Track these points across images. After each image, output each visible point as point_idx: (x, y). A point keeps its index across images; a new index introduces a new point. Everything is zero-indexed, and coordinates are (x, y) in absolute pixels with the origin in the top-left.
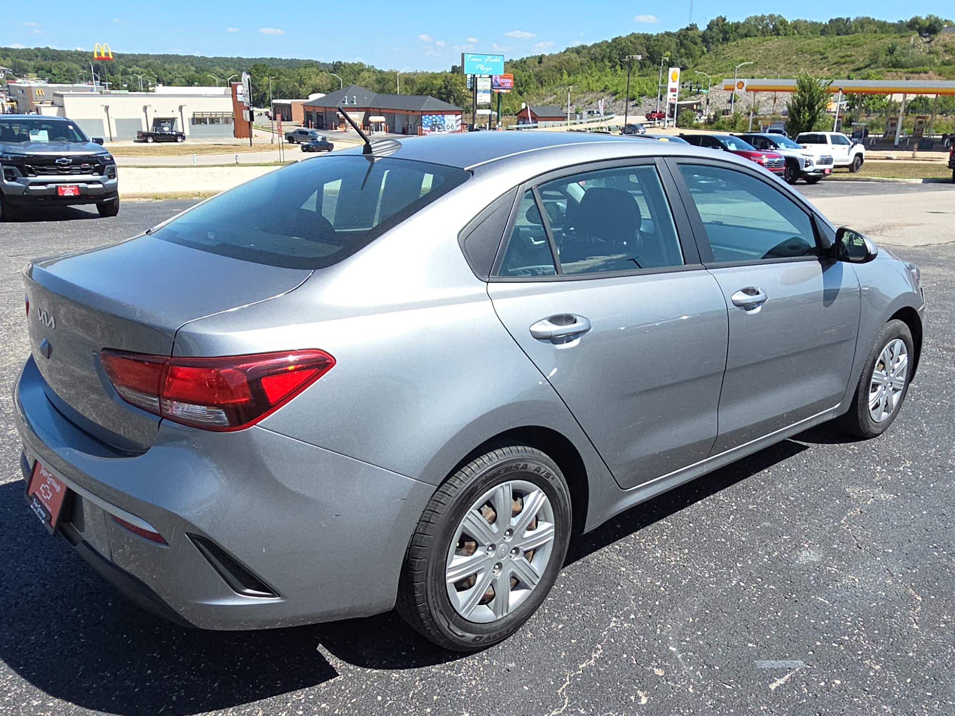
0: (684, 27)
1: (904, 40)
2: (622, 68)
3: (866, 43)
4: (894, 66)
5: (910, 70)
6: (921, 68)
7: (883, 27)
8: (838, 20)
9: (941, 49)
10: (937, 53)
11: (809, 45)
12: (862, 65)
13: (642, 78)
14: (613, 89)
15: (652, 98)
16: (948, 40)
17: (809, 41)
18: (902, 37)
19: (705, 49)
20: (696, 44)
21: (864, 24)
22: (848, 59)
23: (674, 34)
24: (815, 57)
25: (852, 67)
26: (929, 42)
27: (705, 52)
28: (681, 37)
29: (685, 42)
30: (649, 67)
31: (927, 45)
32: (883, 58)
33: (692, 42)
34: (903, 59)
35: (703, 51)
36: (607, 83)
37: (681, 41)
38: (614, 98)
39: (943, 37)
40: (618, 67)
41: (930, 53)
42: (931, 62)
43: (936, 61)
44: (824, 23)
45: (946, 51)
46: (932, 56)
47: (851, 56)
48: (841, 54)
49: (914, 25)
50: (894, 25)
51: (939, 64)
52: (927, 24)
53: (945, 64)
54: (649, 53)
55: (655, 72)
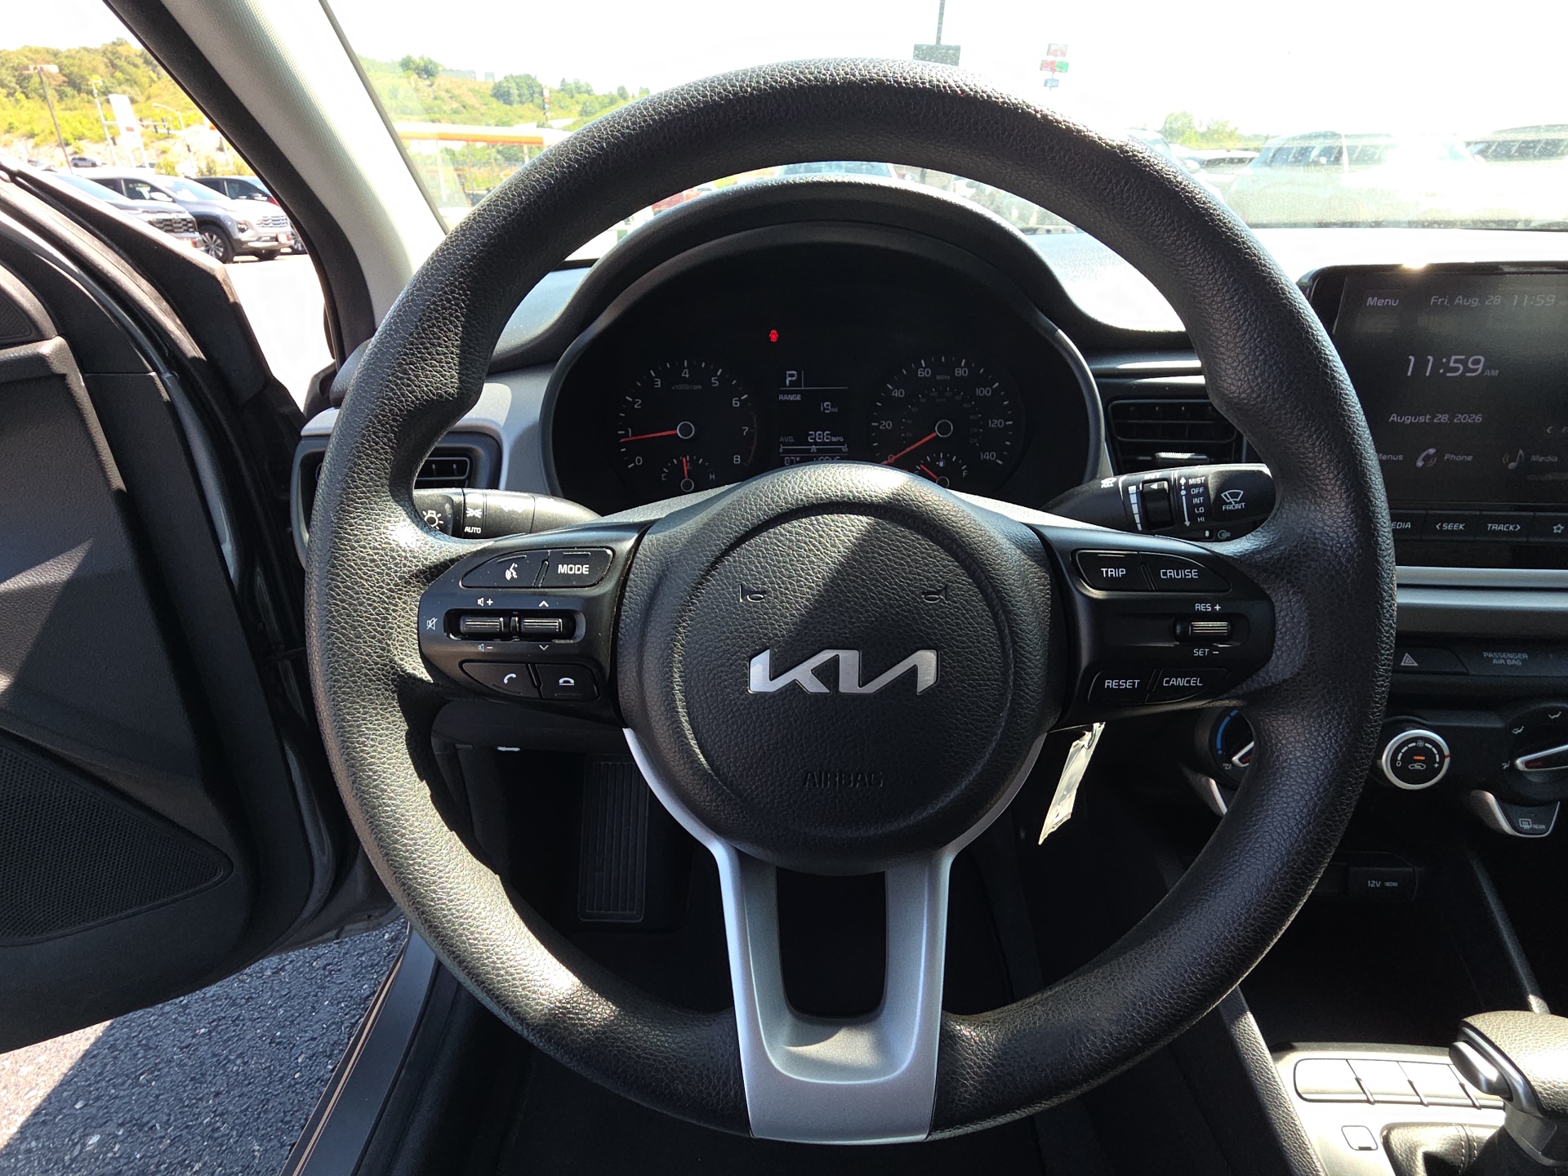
0: (109, 41)
1: (404, 81)
2: (27, 97)
6: (432, 116)
9: (444, 95)
10: (442, 99)
13: (68, 112)
14: (26, 129)
15: (97, 142)
16: (449, 86)
18: (401, 77)
19: (154, 76)
20: (135, 66)
23: (96, 51)
26: (431, 86)
27: (155, 79)
28: (109, 55)
29: (117, 62)
30: (73, 97)
31: (429, 89)
33: (129, 63)
35: (150, 77)
36: (12, 120)
37: (111, 62)
38: (32, 142)
39: (441, 81)
40: (20, 96)
41: (436, 98)
42: (441, 110)
43: (445, 108)
45: (451, 97)
46: (438, 102)
49: (407, 64)
51: (448, 111)
52: (422, 65)
53: (454, 112)
54: (65, 75)
55: (87, 105)
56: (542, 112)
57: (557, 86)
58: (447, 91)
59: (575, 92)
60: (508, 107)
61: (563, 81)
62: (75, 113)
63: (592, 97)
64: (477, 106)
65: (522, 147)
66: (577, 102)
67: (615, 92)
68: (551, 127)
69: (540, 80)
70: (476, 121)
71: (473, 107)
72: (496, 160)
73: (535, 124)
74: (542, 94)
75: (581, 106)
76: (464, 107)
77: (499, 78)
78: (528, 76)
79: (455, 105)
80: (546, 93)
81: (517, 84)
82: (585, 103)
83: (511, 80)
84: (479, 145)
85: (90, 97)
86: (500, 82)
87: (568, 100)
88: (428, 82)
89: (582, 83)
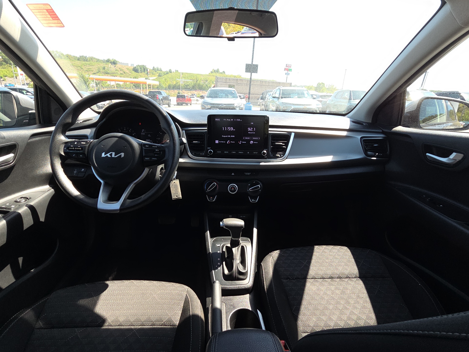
1: (107, 65)
3: (95, 65)
4: (106, 73)
5: (112, 75)
6: (114, 75)
7: (98, 60)
8: (83, 56)
9: (119, 70)
10: (118, 71)
11: (75, 63)
12: (95, 72)
13: (3, 69)
15: (11, 78)
16: (120, 67)
17: (74, 62)
18: (106, 64)
21: (92, 59)
22: (90, 70)
24: (78, 68)
25: (92, 72)
26: (115, 67)
30: (5, 65)
31: (114, 68)
32: (102, 70)
34: (108, 72)
39: (118, 66)
42: (117, 73)
43: (118, 73)
44: (78, 57)
45: (120, 70)
46: (117, 71)
47: (91, 69)
48: (88, 68)
49: (108, 61)
50: (102, 60)
51: (120, 74)
52: (113, 61)
53: (121, 74)
54: (3, 59)
55: (9, 67)
56: (147, 75)
57: (152, 68)
58: (119, 68)
59: (157, 70)
60: (137, 73)
61: (154, 67)
62: (5, 69)
63: (162, 72)
64: (128, 73)
65: (140, 84)
66: (157, 73)
67: (168, 71)
68: (149, 79)
69: (147, 67)
70: (128, 77)
71: (127, 73)
72: (133, 87)
73: (145, 78)
74: (147, 70)
75: (158, 74)
76: (124, 73)
77: (135, 66)
78: (143, 66)
79: (121, 72)
80: (148, 70)
81: (140, 68)
82: (160, 73)
83: (138, 66)
84: (128, 83)
85: (10, 65)
86: (135, 67)
87: (155, 72)
88: (114, 66)
89: (159, 68)
